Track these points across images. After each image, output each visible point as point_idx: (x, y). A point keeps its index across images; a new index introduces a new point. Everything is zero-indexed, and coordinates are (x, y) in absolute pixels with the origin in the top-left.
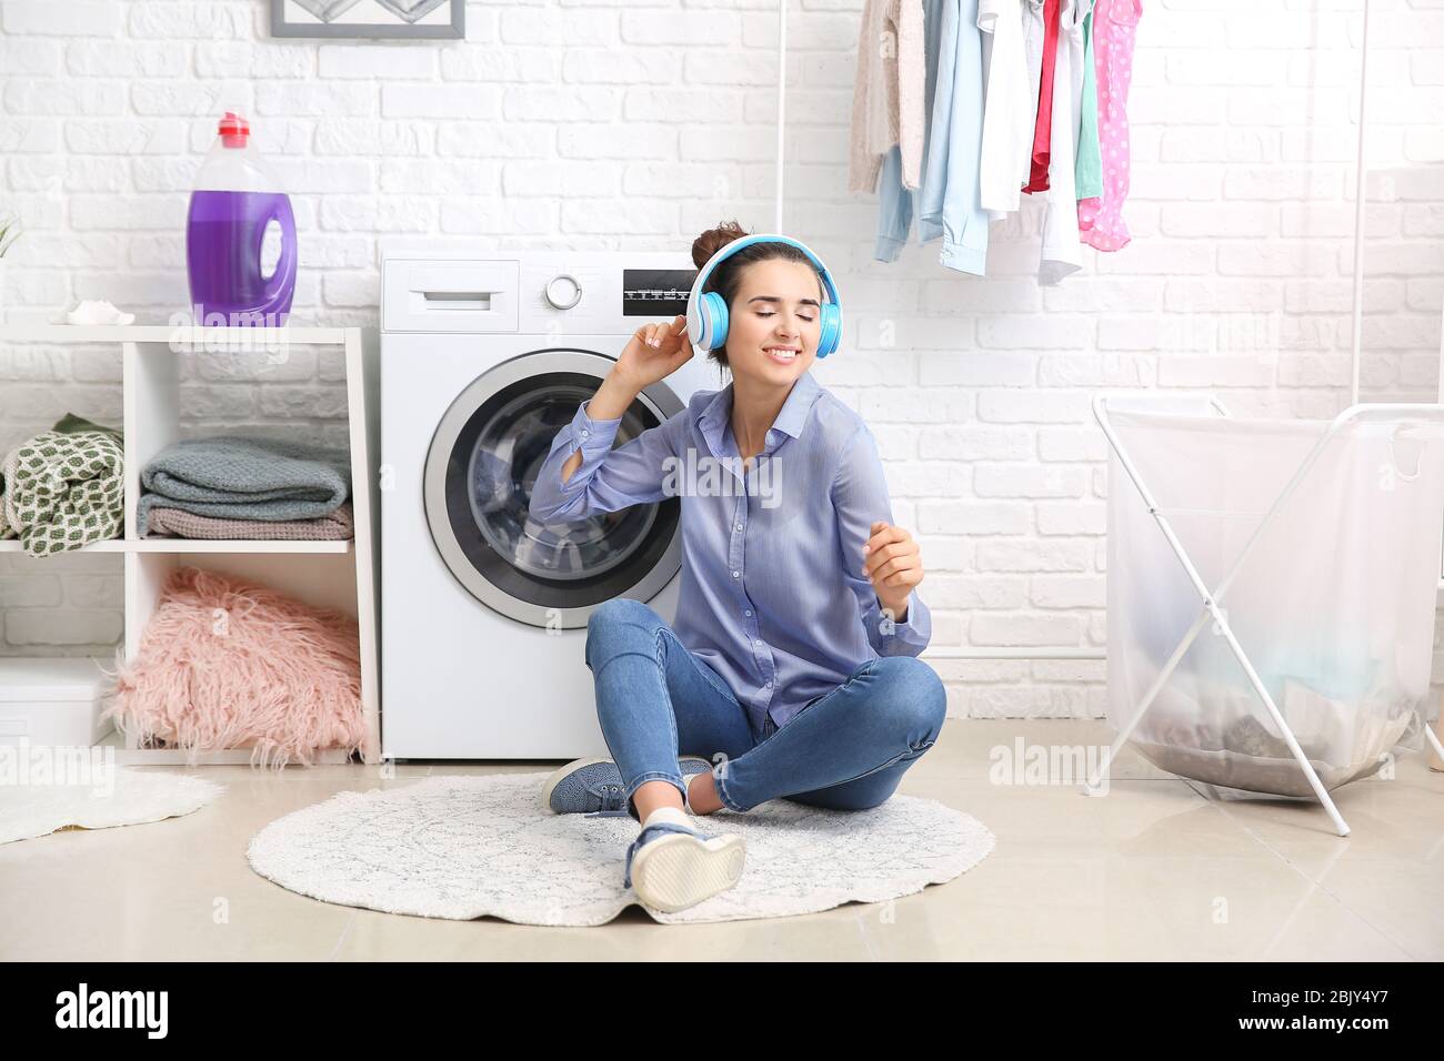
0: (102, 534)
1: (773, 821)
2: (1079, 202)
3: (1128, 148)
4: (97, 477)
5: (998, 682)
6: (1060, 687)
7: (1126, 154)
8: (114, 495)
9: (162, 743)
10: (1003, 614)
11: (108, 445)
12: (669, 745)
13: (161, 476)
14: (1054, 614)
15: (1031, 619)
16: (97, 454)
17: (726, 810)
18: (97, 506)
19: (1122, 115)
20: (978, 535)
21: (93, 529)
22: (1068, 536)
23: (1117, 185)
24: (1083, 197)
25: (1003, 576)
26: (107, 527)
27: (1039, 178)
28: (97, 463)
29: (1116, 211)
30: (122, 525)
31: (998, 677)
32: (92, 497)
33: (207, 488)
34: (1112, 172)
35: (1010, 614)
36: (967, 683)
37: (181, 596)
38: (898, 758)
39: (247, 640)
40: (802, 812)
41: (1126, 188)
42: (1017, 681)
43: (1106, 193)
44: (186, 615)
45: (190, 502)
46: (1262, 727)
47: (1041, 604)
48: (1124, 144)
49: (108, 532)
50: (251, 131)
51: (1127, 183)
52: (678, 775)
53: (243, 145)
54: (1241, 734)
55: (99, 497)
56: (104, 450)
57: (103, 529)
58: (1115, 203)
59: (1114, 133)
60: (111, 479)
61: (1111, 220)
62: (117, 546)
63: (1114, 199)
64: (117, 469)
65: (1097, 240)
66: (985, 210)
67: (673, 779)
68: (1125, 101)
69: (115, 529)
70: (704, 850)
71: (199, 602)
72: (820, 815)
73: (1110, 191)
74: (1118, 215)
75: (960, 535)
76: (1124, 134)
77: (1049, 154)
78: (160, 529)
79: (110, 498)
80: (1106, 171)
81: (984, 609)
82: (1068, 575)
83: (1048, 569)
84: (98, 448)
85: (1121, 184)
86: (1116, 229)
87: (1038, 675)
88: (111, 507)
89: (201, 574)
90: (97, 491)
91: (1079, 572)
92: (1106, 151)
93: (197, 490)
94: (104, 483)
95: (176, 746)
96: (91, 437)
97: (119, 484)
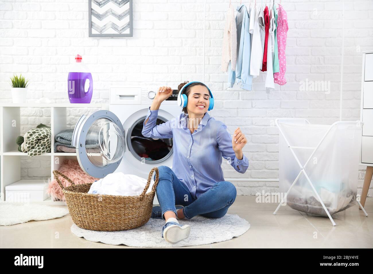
0: (46, 151)
1: (197, 221)
2: (274, 74)
3: (285, 61)
4: (45, 138)
5: (257, 187)
6: (273, 188)
7: (285, 62)
8: (49, 142)
9: (59, 200)
10: (259, 171)
11: (47, 131)
12: (173, 202)
13: (59, 138)
14: (270, 171)
15: (265, 172)
16: (44, 133)
17: (186, 218)
18: (45, 145)
19: (284, 53)
20: (253, 152)
21: (44, 150)
22: (274, 152)
23: (283, 69)
24: (275, 72)
25: (259, 162)
26: (47, 150)
27: (264, 68)
28: (44, 135)
29: (283, 76)
30: (50, 150)
31: (258, 186)
32: (43, 143)
33: (70, 141)
34: (282, 66)
35: (261, 171)
36: (251, 187)
37: (65, 166)
38: (225, 206)
39: (79, 176)
40: (204, 219)
41: (285, 70)
42: (262, 187)
43: (280, 72)
44: (66, 170)
45: (66, 144)
46: (315, 199)
47: (268, 168)
48: (284, 60)
49: (47, 151)
50: (82, 59)
51: (285, 69)
52: (175, 210)
53: (80, 61)
54: (311, 201)
55: (45, 143)
56: (46, 132)
57: (46, 150)
58: (283, 74)
59: (282, 57)
60: (48, 139)
61: (282, 78)
62: (49, 154)
63: (282, 73)
64: (49, 136)
65: (279, 83)
66: (251, 75)
67: (174, 210)
68: (285, 49)
69: (49, 150)
70: (181, 229)
71: (69, 167)
72: (208, 219)
73: (281, 71)
74: (284, 76)
75: (249, 152)
76: (284, 58)
77: (267, 62)
78: (59, 150)
79: (48, 143)
80: (280, 66)
81: (255, 169)
82: (275, 162)
83: (270, 160)
84: (45, 132)
85: (284, 69)
86: (283, 80)
87: (267, 185)
88: (48, 145)
89: (70, 160)
90: (44, 142)
91: (277, 161)
92: (280, 62)
93: (68, 141)
94: (46, 140)
95: (62, 201)
96: (44, 129)
97: (49, 140)
